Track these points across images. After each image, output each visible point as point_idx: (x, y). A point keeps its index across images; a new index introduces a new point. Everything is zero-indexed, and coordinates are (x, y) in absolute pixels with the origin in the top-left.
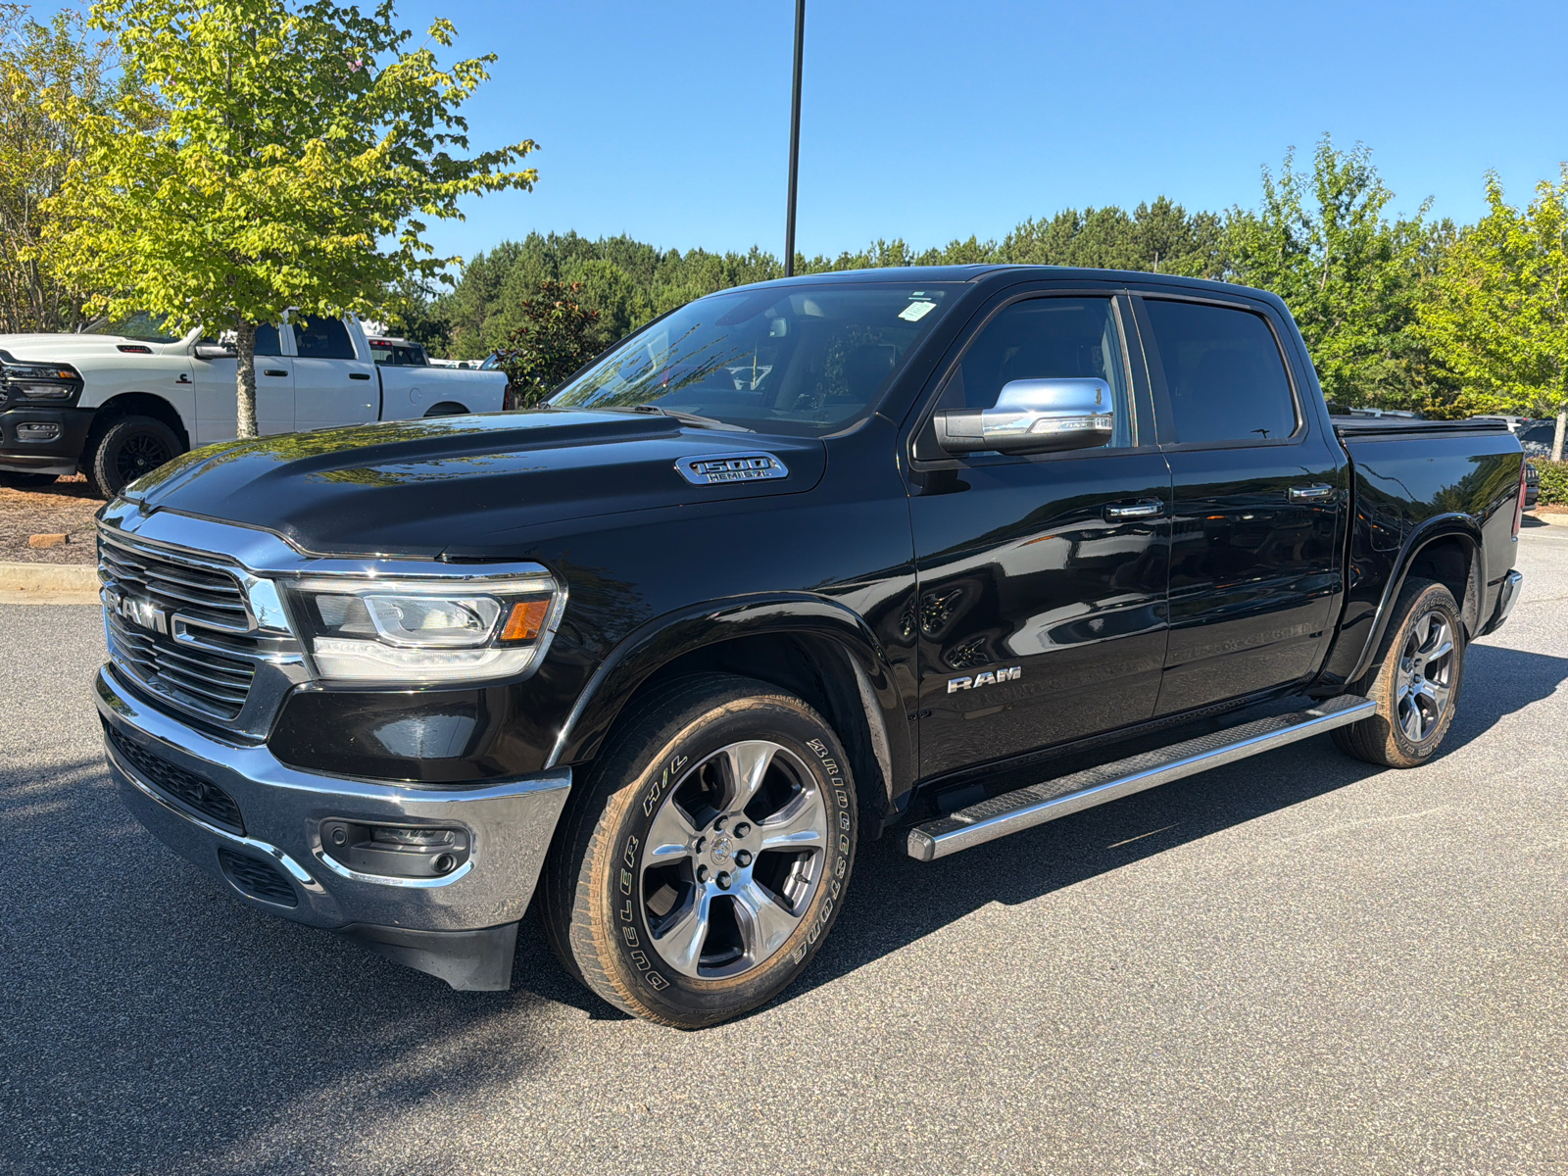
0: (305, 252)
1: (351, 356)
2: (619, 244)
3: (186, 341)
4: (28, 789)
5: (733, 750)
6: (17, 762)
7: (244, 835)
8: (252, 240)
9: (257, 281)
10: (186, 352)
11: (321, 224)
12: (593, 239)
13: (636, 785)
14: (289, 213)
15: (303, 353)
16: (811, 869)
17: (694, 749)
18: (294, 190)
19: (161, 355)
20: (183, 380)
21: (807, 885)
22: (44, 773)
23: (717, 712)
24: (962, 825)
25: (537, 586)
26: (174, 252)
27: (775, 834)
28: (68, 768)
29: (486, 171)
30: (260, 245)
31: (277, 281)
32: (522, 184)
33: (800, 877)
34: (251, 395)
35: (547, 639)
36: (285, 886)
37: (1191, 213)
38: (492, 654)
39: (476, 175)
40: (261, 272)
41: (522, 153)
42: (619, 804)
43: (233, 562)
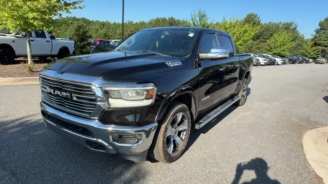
0: (42, 18)
1: (46, 38)
2: (83, 19)
3: (13, 34)
4: (11, 125)
5: (177, 114)
6: (5, 119)
7: (93, 138)
8: (31, 15)
9: (31, 23)
10: (14, 36)
11: (44, 13)
12: (78, 18)
13: (166, 123)
14: (38, 10)
15: (37, 37)
16: (185, 133)
17: (173, 116)
18: (39, 6)
19: (8, 37)
20: (13, 41)
21: (184, 135)
22: (13, 121)
23: (176, 108)
24: (202, 123)
25: (151, 88)
26: (13, 17)
27: (181, 128)
28: (17, 120)
29: (74, 5)
30: (32, 16)
31: (35, 24)
32: (81, 8)
33: (183, 135)
34: (30, 45)
35: (154, 97)
36: (102, 146)
37: (176, 19)
38: (145, 101)
39: (71, 6)
40: (31, 22)
41: (81, 2)
42: (164, 126)
43: (90, 84)
